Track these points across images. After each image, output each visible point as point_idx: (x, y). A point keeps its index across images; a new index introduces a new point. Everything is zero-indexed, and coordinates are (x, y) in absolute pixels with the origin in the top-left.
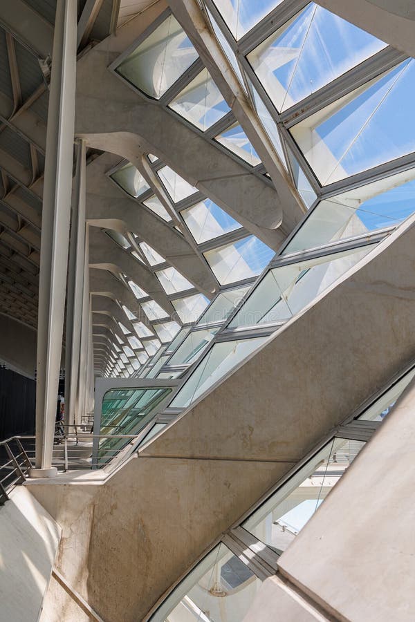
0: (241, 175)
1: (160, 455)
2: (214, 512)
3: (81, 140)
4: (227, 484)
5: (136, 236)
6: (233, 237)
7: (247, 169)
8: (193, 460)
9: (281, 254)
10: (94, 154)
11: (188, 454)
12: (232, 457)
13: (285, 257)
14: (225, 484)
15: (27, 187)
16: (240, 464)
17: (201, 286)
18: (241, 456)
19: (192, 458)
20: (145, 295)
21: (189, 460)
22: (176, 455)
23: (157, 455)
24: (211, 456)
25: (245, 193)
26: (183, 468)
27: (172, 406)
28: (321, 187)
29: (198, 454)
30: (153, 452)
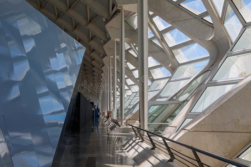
0: (191, 19)
1: (198, 130)
2: (224, 153)
3: (122, 7)
4: (229, 142)
5: (135, 44)
6: (187, 44)
7: (193, 16)
8: (213, 133)
9: (231, 51)
10: (117, 12)
11: (211, 130)
12: (230, 131)
13: (234, 52)
14: (228, 141)
15: (86, 26)
16: (234, 134)
17: (164, 64)
18: (234, 130)
19: (212, 132)
20: (134, 68)
21: (211, 132)
22: (206, 130)
23: (197, 130)
24: (221, 131)
25: (193, 26)
26: (209, 136)
27: (192, 111)
28: (246, 23)
29: (215, 130)
30: (195, 129)
